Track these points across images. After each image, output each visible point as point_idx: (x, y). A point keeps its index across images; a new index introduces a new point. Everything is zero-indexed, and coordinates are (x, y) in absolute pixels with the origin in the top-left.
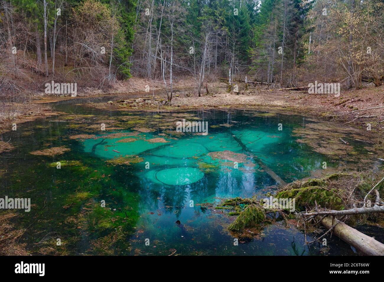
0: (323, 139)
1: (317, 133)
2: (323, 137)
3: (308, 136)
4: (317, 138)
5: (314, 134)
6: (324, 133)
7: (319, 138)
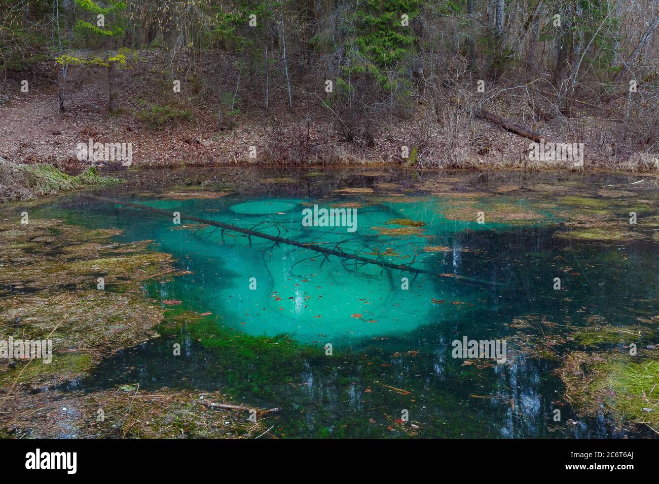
0: (48, 249)
1: (76, 266)
2: (48, 254)
3: (99, 248)
4: (68, 249)
5: (86, 258)
6: (49, 271)
7: (64, 249)
